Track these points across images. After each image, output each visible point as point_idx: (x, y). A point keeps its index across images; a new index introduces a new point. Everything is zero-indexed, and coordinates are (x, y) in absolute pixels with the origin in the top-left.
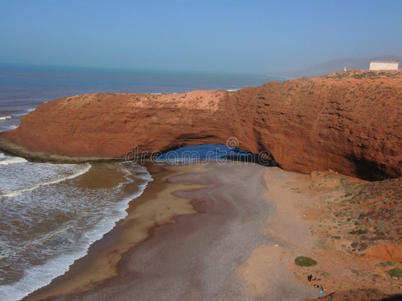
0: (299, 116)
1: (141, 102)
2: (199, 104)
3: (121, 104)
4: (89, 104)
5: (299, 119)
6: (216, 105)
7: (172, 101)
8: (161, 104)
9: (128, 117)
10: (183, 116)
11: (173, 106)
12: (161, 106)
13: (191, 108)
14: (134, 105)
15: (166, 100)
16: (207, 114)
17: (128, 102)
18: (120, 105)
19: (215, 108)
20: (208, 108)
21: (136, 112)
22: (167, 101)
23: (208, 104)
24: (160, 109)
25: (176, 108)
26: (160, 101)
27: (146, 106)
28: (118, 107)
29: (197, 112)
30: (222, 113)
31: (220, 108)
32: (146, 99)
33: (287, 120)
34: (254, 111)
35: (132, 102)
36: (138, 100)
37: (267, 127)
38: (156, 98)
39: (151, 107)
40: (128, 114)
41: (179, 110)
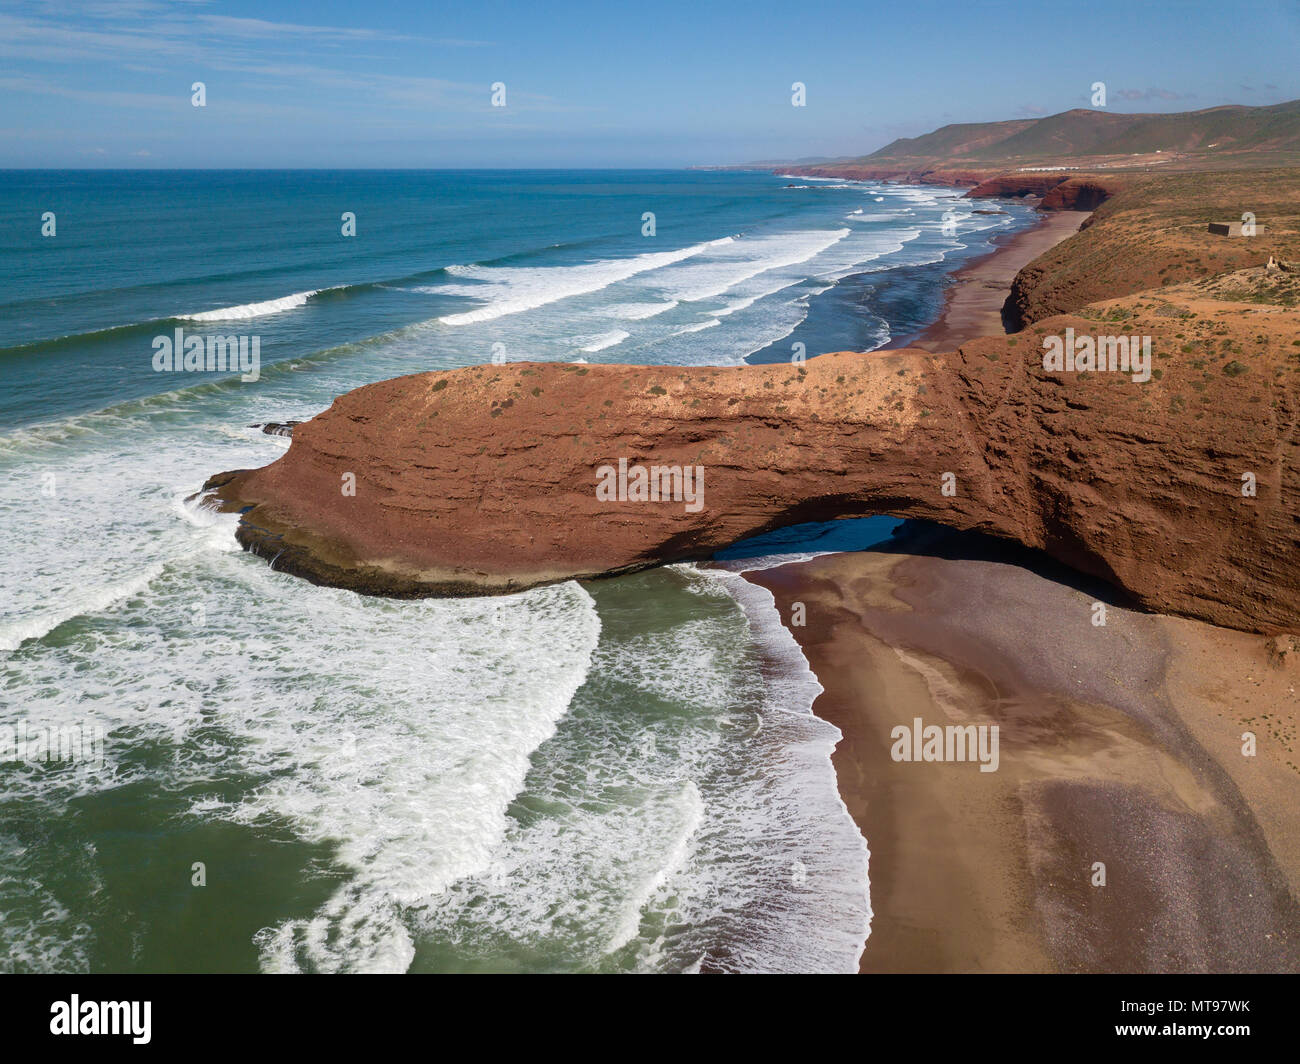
0: (1211, 454)
1: (668, 397)
2: (851, 401)
3: (608, 403)
4: (510, 403)
5: (1211, 464)
6: (908, 405)
7: (764, 392)
8: (732, 402)
9: (637, 446)
10: (811, 442)
11: (771, 409)
12: (734, 410)
13: (831, 416)
14: (648, 405)
15: (743, 390)
16: (888, 434)
17: (629, 398)
18: (606, 409)
19: (909, 418)
20: (886, 417)
21: (662, 430)
22: (748, 393)
23: (883, 404)
24: (732, 419)
25: (784, 416)
26: (728, 391)
27: (688, 410)
28: (603, 416)
29: (850, 429)
30: (934, 433)
31: (924, 415)
32: (681, 387)
33: (1167, 465)
34: (1029, 422)
35: (644, 398)
36: (658, 391)
37: (1094, 482)
38: (712, 384)
39: (702, 412)
40: (637, 438)
41: (790, 422)
